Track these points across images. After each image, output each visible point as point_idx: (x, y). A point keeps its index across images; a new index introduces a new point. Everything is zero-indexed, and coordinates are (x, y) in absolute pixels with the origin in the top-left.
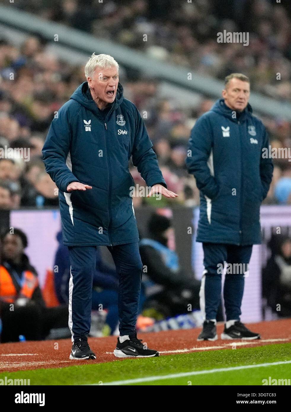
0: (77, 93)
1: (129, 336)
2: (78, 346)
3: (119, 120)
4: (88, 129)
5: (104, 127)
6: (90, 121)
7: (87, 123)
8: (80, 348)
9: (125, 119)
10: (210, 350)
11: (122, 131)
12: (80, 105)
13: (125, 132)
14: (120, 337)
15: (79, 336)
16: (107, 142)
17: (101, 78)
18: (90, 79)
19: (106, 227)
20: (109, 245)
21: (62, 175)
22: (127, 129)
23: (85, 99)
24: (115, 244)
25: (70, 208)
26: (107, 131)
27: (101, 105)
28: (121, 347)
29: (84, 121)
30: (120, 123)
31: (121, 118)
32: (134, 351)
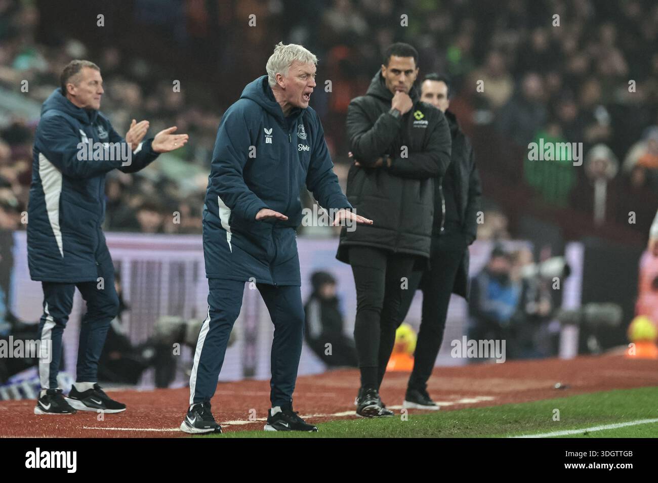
0: (256, 91)
1: (281, 408)
2: (200, 415)
3: (301, 131)
4: (269, 140)
5: (288, 140)
6: (271, 130)
7: (268, 132)
8: (201, 416)
9: (306, 132)
11: (304, 146)
12: (261, 108)
13: (306, 148)
14: (272, 409)
15: (203, 398)
16: (291, 159)
17: (300, 76)
18: (279, 77)
19: (267, 261)
20: (272, 283)
21: (248, 199)
22: (310, 144)
23: (269, 101)
24: (279, 284)
25: (227, 233)
26: (291, 144)
27: (286, 109)
28: (272, 421)
29: (265, 129)
30: (302, 135)
31: (303, 129)
32: (287, 426)
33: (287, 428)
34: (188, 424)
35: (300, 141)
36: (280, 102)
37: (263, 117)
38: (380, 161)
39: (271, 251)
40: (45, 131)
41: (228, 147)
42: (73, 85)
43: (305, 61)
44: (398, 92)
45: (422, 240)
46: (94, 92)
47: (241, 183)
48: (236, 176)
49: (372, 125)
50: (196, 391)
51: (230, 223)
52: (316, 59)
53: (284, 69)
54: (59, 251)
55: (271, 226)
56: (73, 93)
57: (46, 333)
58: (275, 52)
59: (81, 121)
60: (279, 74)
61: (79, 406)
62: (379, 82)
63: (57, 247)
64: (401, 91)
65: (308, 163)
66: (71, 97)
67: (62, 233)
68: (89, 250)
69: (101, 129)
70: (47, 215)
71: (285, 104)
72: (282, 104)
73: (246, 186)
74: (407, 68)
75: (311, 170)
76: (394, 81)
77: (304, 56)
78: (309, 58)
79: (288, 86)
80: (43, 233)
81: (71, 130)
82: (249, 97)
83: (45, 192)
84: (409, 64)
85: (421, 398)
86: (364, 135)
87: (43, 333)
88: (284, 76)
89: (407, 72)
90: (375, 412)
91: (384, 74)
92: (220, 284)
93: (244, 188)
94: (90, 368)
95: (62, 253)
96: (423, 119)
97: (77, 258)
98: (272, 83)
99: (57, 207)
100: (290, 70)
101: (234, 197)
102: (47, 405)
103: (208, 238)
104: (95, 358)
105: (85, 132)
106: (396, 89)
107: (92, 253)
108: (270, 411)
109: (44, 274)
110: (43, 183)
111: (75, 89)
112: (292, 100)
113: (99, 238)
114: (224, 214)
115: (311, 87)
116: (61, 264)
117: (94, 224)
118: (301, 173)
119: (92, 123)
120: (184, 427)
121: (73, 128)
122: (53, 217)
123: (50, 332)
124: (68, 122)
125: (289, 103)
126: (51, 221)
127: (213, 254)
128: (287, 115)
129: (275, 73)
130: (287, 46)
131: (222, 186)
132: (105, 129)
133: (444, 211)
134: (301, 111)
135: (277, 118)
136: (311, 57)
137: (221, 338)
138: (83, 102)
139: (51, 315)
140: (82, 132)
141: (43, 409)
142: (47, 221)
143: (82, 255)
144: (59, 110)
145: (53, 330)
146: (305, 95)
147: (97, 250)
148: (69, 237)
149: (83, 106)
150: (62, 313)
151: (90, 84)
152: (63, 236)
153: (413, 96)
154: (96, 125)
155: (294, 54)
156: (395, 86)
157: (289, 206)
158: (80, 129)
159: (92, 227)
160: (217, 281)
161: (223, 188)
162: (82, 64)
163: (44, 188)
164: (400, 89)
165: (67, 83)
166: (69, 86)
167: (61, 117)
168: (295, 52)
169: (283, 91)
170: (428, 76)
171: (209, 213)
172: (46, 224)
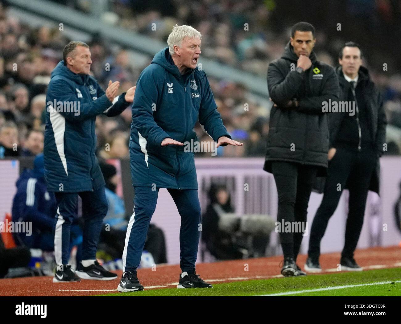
0: (161, 58)
1: (187, 272)
2: (129, 279)
3: (193, 84)
4: (170, 91)
5: (183, 90)
6: (172, 84)
7: (170, 85)
9: (197, 84)
10: (154, 288)
11: (195, 94)
12: (164, 69)
13: (197, 96)
14: (182, 273)
15: (131, 268)
16: (186, 103)
17: (189, 47)
18: (176, 48)
19: (174, 174)
20: (178, 189)
21: (156, 132)
22: (199, 93)
23: (169, 64)
24: (182, 188)
25: (145, 155)
26: (186, 93)
27: (182, 70)
28: (182, 282)
29: (168, 84)
30: (194, 87)
31: (195, 82)
32: (192, 284)
33: (192, 286)
34: (122, 286)
35: (193, 91)
36: (178, 65)
37: (165, 76)
38: (290, 103)
39: (175, 167)
40: (52, 90)
41: (142, 96)
42: (71, 59)
43: (193, 36)
44: (301, 56)
45: (321, 155)
46: (86, 62)
47: (152, 121)
48: (148, 116)
49: (284, 79)
50: (127, 263)
51: (146, 149)
52: (201, 35)
53: (179, 43)
54: (65, 171)
55: (175, 150)
56: (71, 63)
57: (59, 227)
58: (173, 31)
59: (77, 82)
60: (175, 46)
61: (85, 276)
62: (289, 50)
63: (64, 169)
64: (303, 55)
65: (199, 106)
66: (71, 67)
67: (66, 159)
68: (85, 170)
69: (91, 87)
70: (56, 147)
71: (181, 66)
72: (179, 67)
73: (155, 123)
74: (307, 39)
75: (202, 111)
76: (299, 48)
77: (192, 33)
78: (195, 34)
79: (182, 54)
80: (54, 159)
81: (70, 89)
82: (156, 62)
83: (54, 131)
84: (308, 36)
85: (350, 263)
86: (278, 86)
87: (56, 227)
88: (179, 47)
89: (307, 42)
90: (292, 274)
91: (292, 44)
92: (141, 190)
93: (154, 124)
94: (91, 250)
95: (67, 172)
96: (320, 73)
97: (77, 176)
98: (171, 52)
99: (63, 142)
100: (183, 43)
101: (147, 130)
102: (61, 276)
103: (132, 159)
104: (94, 243)
105: (80, 90)
106: (300, 53)
107: (88, 172)
108: (181, 275)
109: (56, 187)
110: (53, 126)
111: (72, 61)
112: (185, 63)
113: (92, 161)
114: (143, 143)
115: (198, 54)
116: (66, 180)
117: (89, 153)
118: (194, 113)
119: (85, 84)
120: (119, 288)
121: (72, 88)
122: (60, 148)
123: (61, 227)
124: (67, 83)
125: (184, 66)
126: (59, 151)
127: (136, 170)
128: (183, 74)
129: (173, 45)
130: (181, 27)
131: (139, 123)
132: (95, 87)
133: (360, 135)
134: (192, 71)
135: (175, 75)
136: (197, 34)
137: (143, 227)
138: (78, 70)
139: (61, 215)
140: (78, 90)
141: (58, 279)
142: (56, 151)
143: (81, 174)
144: (61, 75)
145: (63, 225)
146: (194, 59)
147: (91, 170)
148: (71, 161)
149: (78, 72)
150: (69, 213)
151: (82, 57)
152: (67, 161)
153: (312, 58)
154: (88, 85)
155: (185, 32)
156: (300, 52)
157: (186, 135)
158: (77, 88)
159: (87, 154)
160: (139, 188)
161: (139, 125)
162: (76, 44)
163: (54, 129)
164: (303, 53)
165: (67, 57)
166: (68, 59)
167: (62, 80)
168: (186, 31)
169: (179, 57)
170: (347, 44)
171: (133, 142)
172: (56, 153)
